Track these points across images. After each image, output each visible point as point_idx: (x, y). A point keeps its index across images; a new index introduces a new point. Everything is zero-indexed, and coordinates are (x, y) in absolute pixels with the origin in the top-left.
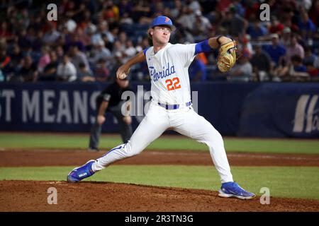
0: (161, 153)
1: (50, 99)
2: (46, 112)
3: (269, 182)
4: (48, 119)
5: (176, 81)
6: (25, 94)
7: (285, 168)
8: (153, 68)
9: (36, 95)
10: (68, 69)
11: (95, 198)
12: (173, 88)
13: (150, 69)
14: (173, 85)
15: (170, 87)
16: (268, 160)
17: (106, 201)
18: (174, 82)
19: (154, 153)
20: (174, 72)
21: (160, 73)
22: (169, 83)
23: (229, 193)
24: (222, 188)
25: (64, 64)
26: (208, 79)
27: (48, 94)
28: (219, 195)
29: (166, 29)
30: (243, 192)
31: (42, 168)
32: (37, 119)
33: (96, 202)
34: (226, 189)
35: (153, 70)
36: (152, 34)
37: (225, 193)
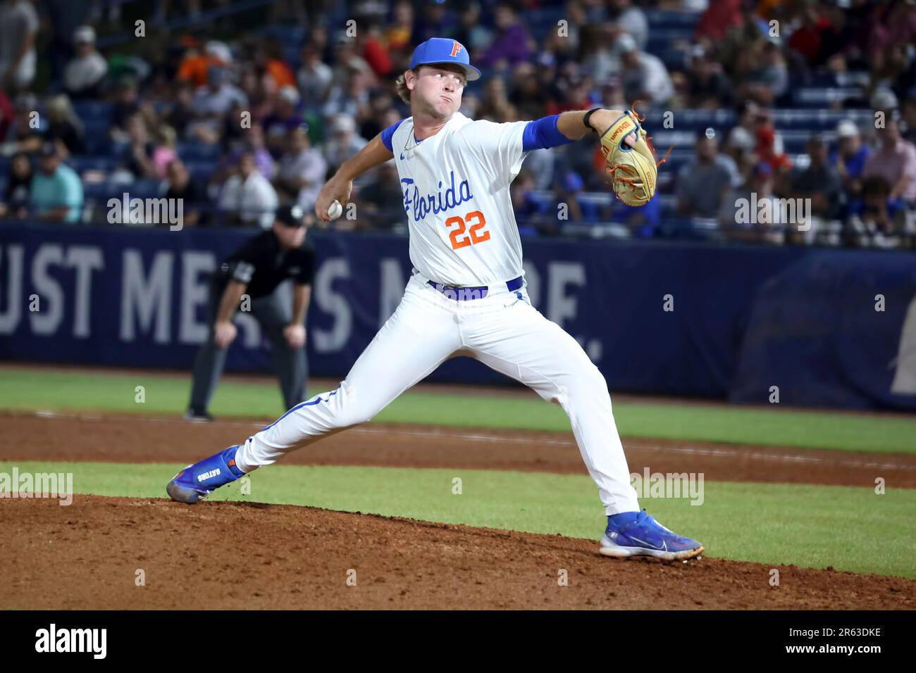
0: (494, 439)
1: (202, 277)
2: (188, 313)
3: (777, 525)
4: (193, 332)
5: (476, 220)
6: (132, 261)
7: (837, 489)
8: (410, 181)
9: (163, 263)
10: (254, 193)
11: (260, 550)
12: (466, 242)
13: (404, 186)
14: (467, 233)
15: (460, 238)
16: (794, 466)
17: (292, 560)
18: (469, 225)
19: (476, 437)
20: (469, 197)
21: (432, 199)
22: (456, 226)
23: (631, 543)
24: (608, 531)
25: (244, 177)
26: (658, 233)
27: (198, 262)
28: (604, 551)
29: (451, 76)
30: (668, 537)
31: (143, 467)
32: (163, 334)
33: (262, 560)
34: (621, 533)
35: (411, 187)
36: (410, 86)
37: (619, 543)
